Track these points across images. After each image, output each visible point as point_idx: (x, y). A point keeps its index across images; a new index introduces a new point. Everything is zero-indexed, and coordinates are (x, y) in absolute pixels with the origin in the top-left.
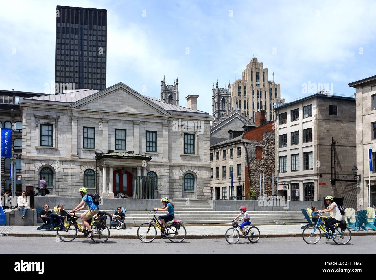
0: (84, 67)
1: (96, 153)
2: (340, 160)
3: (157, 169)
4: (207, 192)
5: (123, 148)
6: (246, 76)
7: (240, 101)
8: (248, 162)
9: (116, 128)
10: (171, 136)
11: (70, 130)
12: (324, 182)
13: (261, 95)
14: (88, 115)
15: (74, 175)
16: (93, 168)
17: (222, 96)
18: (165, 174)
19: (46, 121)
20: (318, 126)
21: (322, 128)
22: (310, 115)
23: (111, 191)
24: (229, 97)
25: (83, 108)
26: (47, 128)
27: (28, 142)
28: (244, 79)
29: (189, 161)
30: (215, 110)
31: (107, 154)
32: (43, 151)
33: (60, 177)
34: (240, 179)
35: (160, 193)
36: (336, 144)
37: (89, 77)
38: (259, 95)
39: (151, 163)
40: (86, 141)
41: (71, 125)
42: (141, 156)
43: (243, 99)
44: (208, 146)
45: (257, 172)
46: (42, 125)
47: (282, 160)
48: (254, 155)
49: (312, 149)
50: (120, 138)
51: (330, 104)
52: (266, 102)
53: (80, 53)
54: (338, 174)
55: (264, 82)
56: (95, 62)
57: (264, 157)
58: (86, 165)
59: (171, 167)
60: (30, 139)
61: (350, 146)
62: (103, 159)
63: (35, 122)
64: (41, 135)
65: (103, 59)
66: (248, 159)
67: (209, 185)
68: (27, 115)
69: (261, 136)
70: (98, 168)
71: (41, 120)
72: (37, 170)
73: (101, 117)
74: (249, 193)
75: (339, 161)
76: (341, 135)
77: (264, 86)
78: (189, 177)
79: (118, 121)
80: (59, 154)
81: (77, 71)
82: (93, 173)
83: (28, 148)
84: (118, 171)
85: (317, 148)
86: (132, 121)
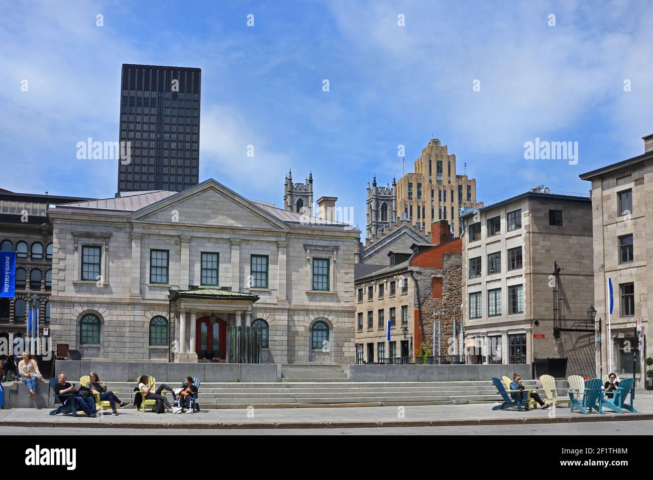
0: (164, 158)
1: (170, 291)
2: (567, 297)
3: (268, 314)
4: (349, 351)
5: (214, 282)
6: (422, 167)
7: (411, 207)
8: (419, 303)
9: (203, 251)
10: (292, 263)
11: (128, 255)
12: (542, 333)
13: (445, 196)
14: (158, 231)
15: (133, 325)
16: (164, 314)
17: (383, 200)
18: (280, 323)
19: (91, 241)
20: (531, 244)
21: (538, 247)
22: (519, 226)
23: (192, 351)
24: (394, 201)
25: (151, 220)
26: (91, 251)
27: (62, 274)
28: (417, 173)
29: (320, 301)
30: (370, 221)
31: (187, 292)
32: (85, 288)
33: (112, 330)
34: (406, 329)
35: (273, 353)
36: (561, 272)
37: (172, 173)
38: (442, 196)
39: (259, 306)
40: (154, 272)
41: (131, 247)
42: (242, 295)
43: (416, 203)
44: (351, 277)
45: (433, 318)
46: (83, 247)
47: (473, 299)
48: (429, 291)
49: (522, 281)
50: (210, 266)
51: (552, 209)
52: (452, 208)
53: (159, 136)
54: (565, 320)
55: (449, 176)
56: (181, 150)
57: (446, 295)
58: (154, 309)
59: (291, 312)
60: (64, 270)
61: (583, 275)
62: (180, 300)
63: (73, 242)
64: (83, 263)
65: (194, 144)
66: (419, 298)
67: (352, 340)
68: (61, 231)
69: (440, 260)
70: (172, 315)
71: (82, 240)
72: (75, 318)
73: (179, 233)
74: (421, 352)
75: (566, 299)
76: (569, 257)
77: (449, 182)
78: (320, 328)
79: (205, 240)
80: (111, 293)
81: (153, 163)
82: (164, 323)
83: (61, 284)
84: (204, 318)
85: (530, 279)
86: (229, 239)
